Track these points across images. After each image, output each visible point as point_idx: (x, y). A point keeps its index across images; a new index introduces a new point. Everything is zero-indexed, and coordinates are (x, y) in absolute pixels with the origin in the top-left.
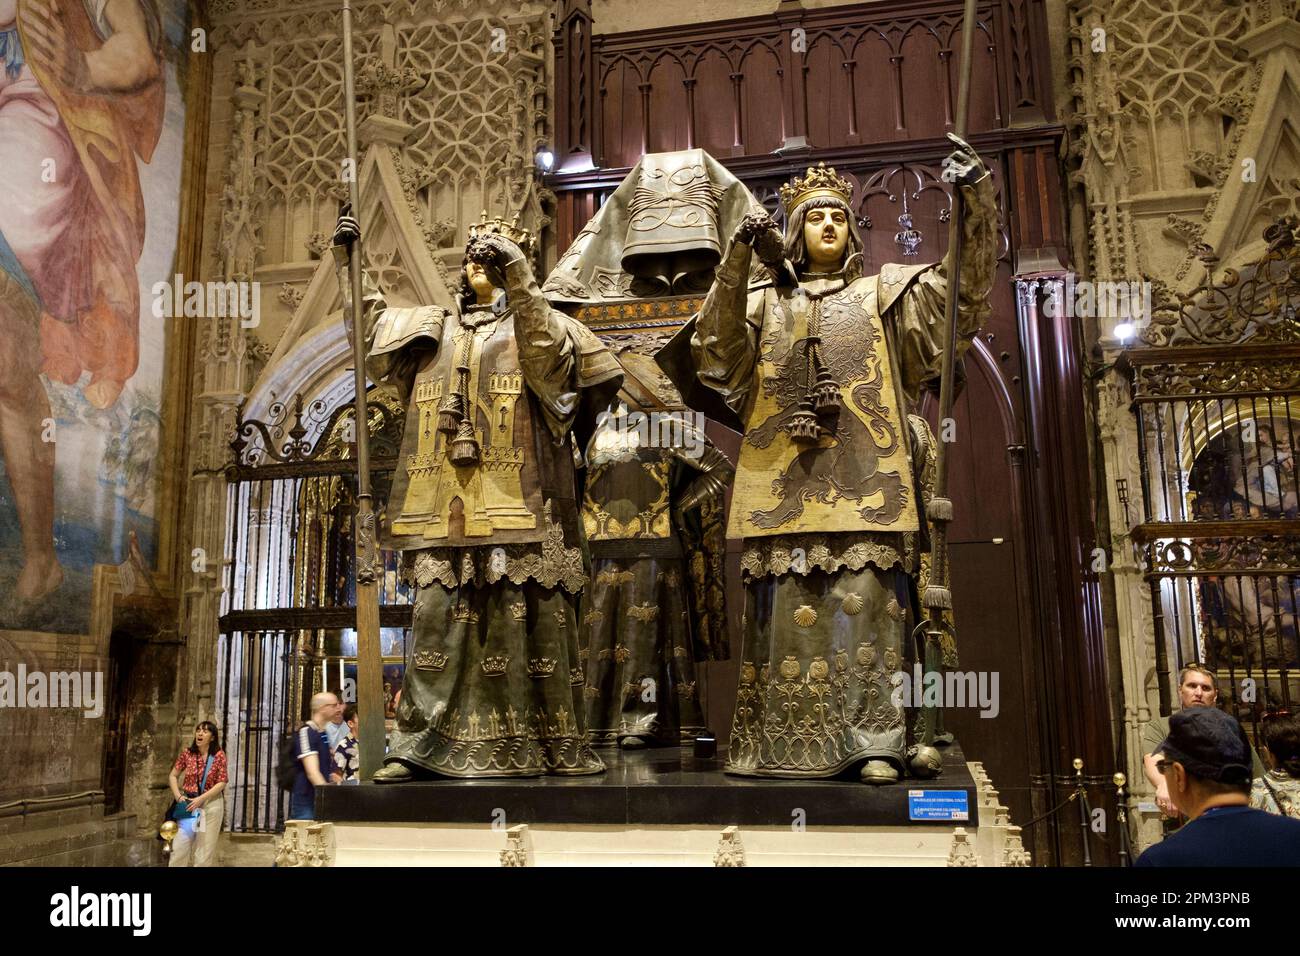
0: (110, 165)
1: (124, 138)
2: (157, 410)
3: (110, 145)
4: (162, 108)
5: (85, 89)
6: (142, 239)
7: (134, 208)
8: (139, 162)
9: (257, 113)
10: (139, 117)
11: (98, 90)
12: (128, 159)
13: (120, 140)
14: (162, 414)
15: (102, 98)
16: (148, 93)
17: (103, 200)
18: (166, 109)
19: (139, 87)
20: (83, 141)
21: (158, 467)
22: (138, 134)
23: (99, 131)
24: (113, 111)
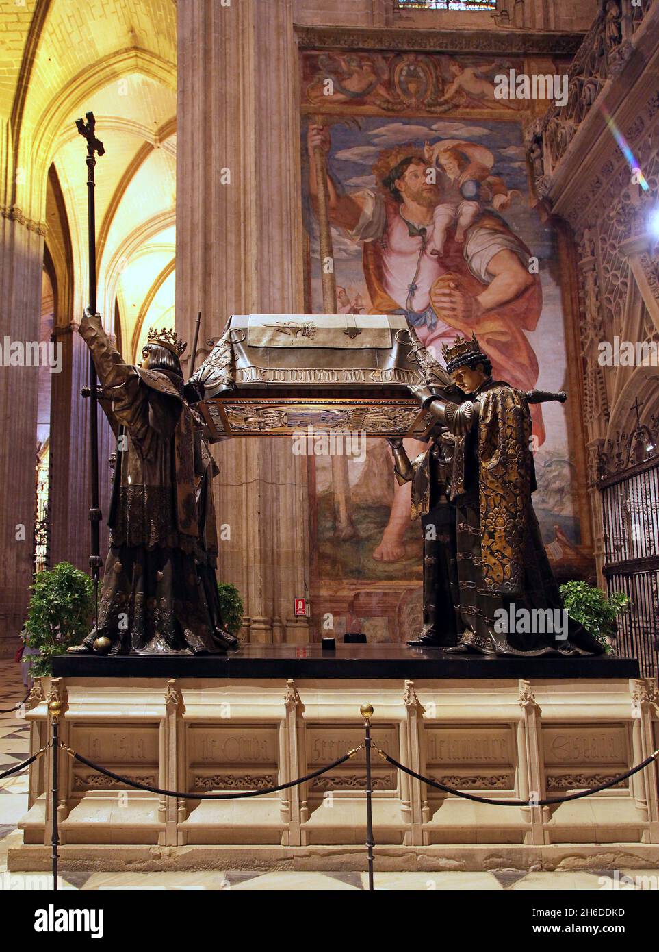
0: (504, 344)
1: (512, 325)
2: (566, 458)
3: (502, 333)
4: (540, 296)
5: (479, 314)
6: (537, 372)
7: (527, 358)
8: (526, 333)
9: (594, 269)
10: (522, 310)
11: (489, 310)
12: (517, 335)
13: (509, 328)
14: (570, 458)
15: (492, 313)
16: (527, 295)
17: (502, 363)
18: (544, 296)
19: (518, 296)
20: (482, 339)
21: (572, 488)
22: (524, 319)
23: (494, 330)
24: (501, 316)
